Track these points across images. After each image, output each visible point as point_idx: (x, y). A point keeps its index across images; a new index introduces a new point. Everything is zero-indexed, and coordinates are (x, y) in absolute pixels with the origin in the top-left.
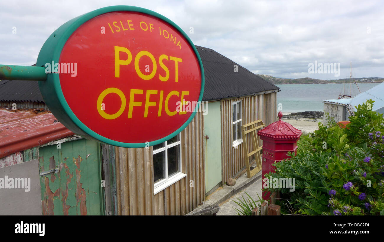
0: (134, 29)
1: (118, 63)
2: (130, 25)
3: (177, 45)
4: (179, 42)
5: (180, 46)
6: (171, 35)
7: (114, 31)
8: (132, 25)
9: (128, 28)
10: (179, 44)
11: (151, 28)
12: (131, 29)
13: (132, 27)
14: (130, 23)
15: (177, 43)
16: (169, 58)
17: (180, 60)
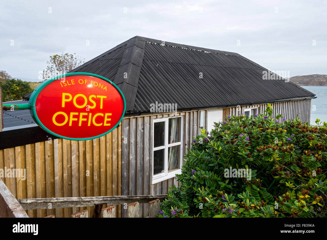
0: (74, 84)
1: (64, 100)
2: (72, 82)
3: (104, 89)
4: (106, 87)
5: (106, 89)
6: (100, 84)
7: (63, 86)
8: (74, 82)
9: (71, 84)
10: (105, 88)
11: (85, 82)
12: (73, 84)
13: (73, 83)
14: (73, 81)
15: (103, 88)
16: (96, 97)
17: (105, 97)
